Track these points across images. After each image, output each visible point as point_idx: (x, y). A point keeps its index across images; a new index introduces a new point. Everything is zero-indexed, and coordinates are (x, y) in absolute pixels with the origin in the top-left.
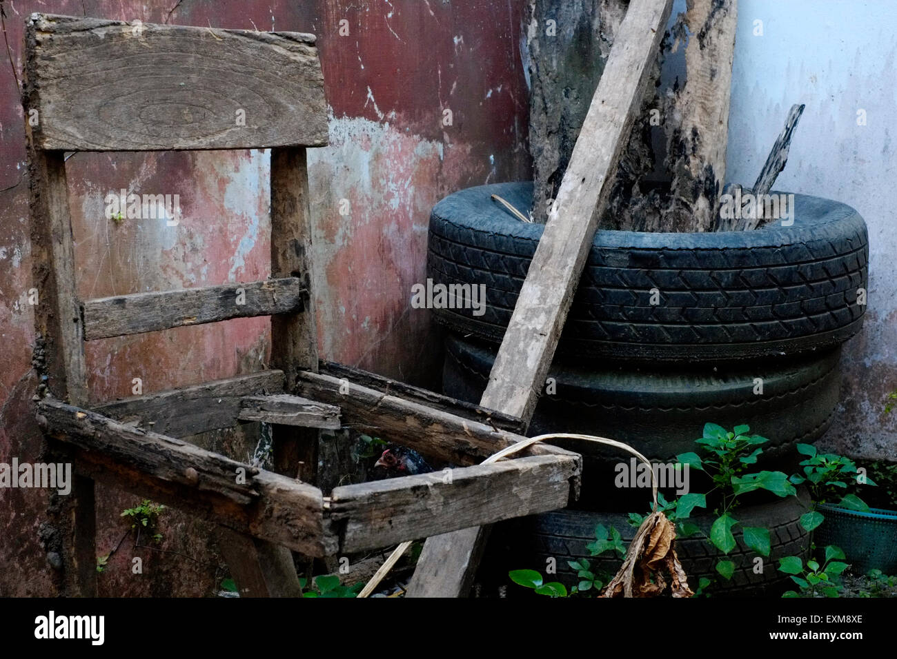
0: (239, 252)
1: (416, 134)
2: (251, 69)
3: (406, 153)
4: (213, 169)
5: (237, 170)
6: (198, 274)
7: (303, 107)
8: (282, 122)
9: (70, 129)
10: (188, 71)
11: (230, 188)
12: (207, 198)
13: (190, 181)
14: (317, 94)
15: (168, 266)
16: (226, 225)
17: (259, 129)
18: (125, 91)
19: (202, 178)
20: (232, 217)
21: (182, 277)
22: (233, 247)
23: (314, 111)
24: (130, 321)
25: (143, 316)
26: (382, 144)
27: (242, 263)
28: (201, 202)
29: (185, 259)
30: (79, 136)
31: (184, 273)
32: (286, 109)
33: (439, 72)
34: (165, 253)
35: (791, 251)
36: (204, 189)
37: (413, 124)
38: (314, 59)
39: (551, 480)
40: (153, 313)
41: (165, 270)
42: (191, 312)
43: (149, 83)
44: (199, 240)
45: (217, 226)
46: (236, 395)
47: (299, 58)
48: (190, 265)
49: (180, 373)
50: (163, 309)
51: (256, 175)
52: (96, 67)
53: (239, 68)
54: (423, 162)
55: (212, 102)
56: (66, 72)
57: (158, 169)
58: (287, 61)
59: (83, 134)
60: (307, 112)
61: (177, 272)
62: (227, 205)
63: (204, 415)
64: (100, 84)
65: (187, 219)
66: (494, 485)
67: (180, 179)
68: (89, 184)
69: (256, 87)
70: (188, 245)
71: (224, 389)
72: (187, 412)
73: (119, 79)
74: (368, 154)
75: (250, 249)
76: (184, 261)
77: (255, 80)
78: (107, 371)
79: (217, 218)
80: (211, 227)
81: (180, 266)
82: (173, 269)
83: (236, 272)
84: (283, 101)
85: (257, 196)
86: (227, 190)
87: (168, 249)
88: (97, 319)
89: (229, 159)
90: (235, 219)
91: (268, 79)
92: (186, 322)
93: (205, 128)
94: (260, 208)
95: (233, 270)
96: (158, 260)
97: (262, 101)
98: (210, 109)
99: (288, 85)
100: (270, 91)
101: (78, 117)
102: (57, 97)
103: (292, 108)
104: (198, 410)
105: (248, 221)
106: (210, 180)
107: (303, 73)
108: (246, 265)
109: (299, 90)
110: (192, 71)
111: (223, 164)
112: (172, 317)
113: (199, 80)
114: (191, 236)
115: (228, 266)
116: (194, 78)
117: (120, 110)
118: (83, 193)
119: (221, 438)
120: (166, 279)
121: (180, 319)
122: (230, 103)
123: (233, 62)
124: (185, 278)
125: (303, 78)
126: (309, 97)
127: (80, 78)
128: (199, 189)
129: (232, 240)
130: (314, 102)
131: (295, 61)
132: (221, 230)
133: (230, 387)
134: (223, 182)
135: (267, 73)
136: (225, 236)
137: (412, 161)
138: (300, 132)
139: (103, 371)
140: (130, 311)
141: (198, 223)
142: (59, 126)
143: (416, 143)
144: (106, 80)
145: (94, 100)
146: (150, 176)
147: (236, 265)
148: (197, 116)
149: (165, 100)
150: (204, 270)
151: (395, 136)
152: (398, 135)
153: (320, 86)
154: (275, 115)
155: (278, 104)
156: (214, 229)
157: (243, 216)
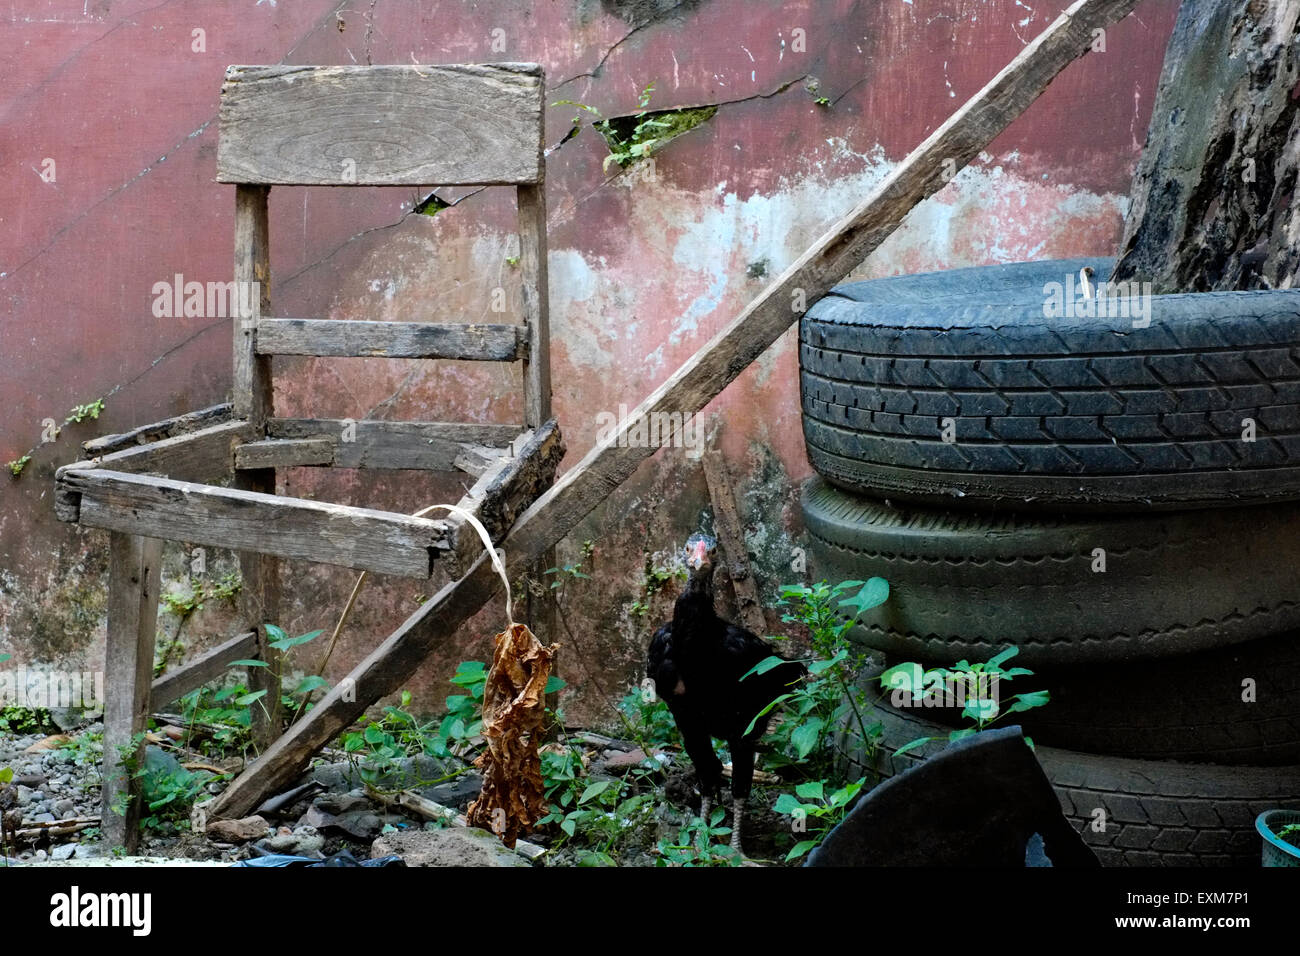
0: (690, 313)
1: (1066, 182)
2: (456, 104)
3: (1038, 210)
4: (659, 217)
5: (699, 219)
6: (622, 331)
7: (510, 142)
8: (483, 157)
9: (245, 165)
10: (385, 109)
11: (684, 241)
12: (647, 249)
13: (623, 229)
14: (529, 127)
15: (578, 318)
16: (673, 281)
17: (456, 165)
18: (311, 129)
19: (641, 227)
20: (684, 273)
21: (597, 331)
22: (681, 306)
23: (523, 146)
24: (308, 343)
25: (323, 340)
26: (983, 196)
27: (694, 326)
28: (637, 252)
29: (604, 312)
30: (254, 171)
31: (601, 328)
32: (489, 143)
33: (1137, 95)
34: (573, 303)
35: (962, 338)
36: (643, 240)
37: (1060, 169)
38: (530, 89)
39: (389, 540)
40: (336, 339)
41: (573, 322)
42: (381, 344)
43: (340, 122)
44: (628, 295)
45: (657, 282)
46: (452, 440)
47: (514, 90)
48: (610, 320)
49: (580, 433)
50: (347, 337)
51: (733, 226)
52: (281, 110)
53: (442, 103)
54: (1075, 221)
55: (408, 139)
56: (249, 115)
57: (577, 215)
58: (497, 94)
59: (259, 168)
60: (514, 147)
61: (591, 326)
62: (676, 259)
63: (412, 452)
64: (283, 124)
65: (613, 270)
66: (286, 517)
67: (607, 227)
68: (484, 226)
69: (459, 122)
70: (612, 299)
71: (437, 430)
72: (388, 444)
73: (306, 118)
74: (950, 208)
75: (710, 310)
76: (602, 314)
77: (460, 115)
78: (483, 416)
79: (658, 273)
80: (648, 283)
81: (597, 320)
82: (585, 322)
83: (683, 335)
84: (487, 136)
85: (729, 250)
86: (680, 242)
87: (581, 299)
88: (272, 336)
89: (688, 207)
90: (688, 276)
91: (473, 113)
92: (374, 353)
93: (396, 165)
94: (732, 265)
95: (678, 332)
96: (565, 310)
97: (464, 136)
98: (404, 146)
99: (495, 119)
100: (474, 125)
101: (255, 154)
102: (236, 137)
103: (496, 142)
104: (402, 444)
105: (710, 279)
106: (656, 232)
107: (514, 105)
108: (698, 329)
109: (508, 123)
110: (390, 109)
111: (676, 213)
112: (358, 346)
113: (397, 118)
114: (616, 289)
115: (670, 328)
116: (391, 115)
117: (304, 146)
118: (475, 235)
119: (633, 517)
120: (572, 332)
121: (368, 349)
122: (428, 139)
123: (436, 97)
124: (601, 334)
125: (514, 111)
126: (519, 130)
127: (262, 120)
128: (635, 240)
129: (680, 299)
130: (523, 136)
131: (507, 93)
132: (664, 286)
133: (446, 430)
134: (673, 234)
135: (473, 108)
136: (670, 293)
137: (1051, 220)
138: (502, 167)
139: (477, 413)
140: (308, 333)
141: (630, 276)
142: (234, 162)
143: (1063, 197)
144: (291, 121)
145: (275, 139)
146: (565, 222)
147: (684, 327)
148: (390, 153)
149: (355, 138)
150: (632, 327)
151: (1014, 184)
152: (1021, 183)
153: (532, 119)
154: (476, 150)
155: (481, 140)
156: (652, 284)
157: (702, 273)
